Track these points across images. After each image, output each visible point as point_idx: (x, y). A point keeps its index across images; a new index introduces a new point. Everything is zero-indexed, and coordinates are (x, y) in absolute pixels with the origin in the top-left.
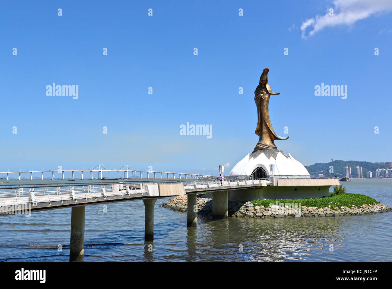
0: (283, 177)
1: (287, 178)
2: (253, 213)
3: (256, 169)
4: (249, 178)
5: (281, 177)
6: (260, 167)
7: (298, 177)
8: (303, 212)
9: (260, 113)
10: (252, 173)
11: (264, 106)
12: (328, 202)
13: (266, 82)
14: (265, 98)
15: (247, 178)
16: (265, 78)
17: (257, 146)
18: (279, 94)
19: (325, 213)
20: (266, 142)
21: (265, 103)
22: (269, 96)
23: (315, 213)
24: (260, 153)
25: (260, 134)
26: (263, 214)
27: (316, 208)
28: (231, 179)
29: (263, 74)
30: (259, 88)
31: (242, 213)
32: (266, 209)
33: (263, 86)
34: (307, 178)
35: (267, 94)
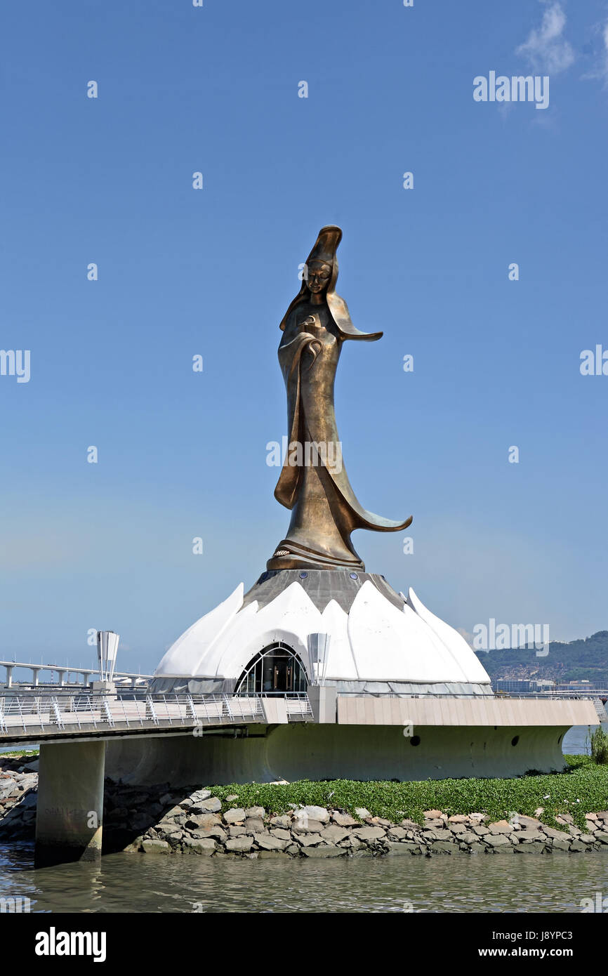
0: (372, 689)
1: (387, 690)
2: (213, 837)
3: (263, 651)
4: (233, 687)
5: (364, 689)
6: (284, 645)
7: (436, 689)
8: (426, 834)
9: (296, 414)
10: (247, 668)
11: (317, 384)
12: (537, 794)
13: (329, 282)
14: (320, 353)
15: (222, 688)
16: (324, 266)
17: (279, 553)
18: (378, 336)
19: (516, 841)
20: (315, 538)
21: (319, 374)
22: (339, 344)
23: (472, 837)
24: (288, 585)
25: (293, 504)
26: (255, 842)
27: (480, 816)
28: (160, 692)
29: (316, 251)
30: (300, 309)
31: (168, 839)
32: (274, 820)
33: (317, 300)
34: (475, 695)
35: (331, 335)
